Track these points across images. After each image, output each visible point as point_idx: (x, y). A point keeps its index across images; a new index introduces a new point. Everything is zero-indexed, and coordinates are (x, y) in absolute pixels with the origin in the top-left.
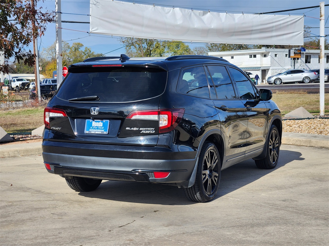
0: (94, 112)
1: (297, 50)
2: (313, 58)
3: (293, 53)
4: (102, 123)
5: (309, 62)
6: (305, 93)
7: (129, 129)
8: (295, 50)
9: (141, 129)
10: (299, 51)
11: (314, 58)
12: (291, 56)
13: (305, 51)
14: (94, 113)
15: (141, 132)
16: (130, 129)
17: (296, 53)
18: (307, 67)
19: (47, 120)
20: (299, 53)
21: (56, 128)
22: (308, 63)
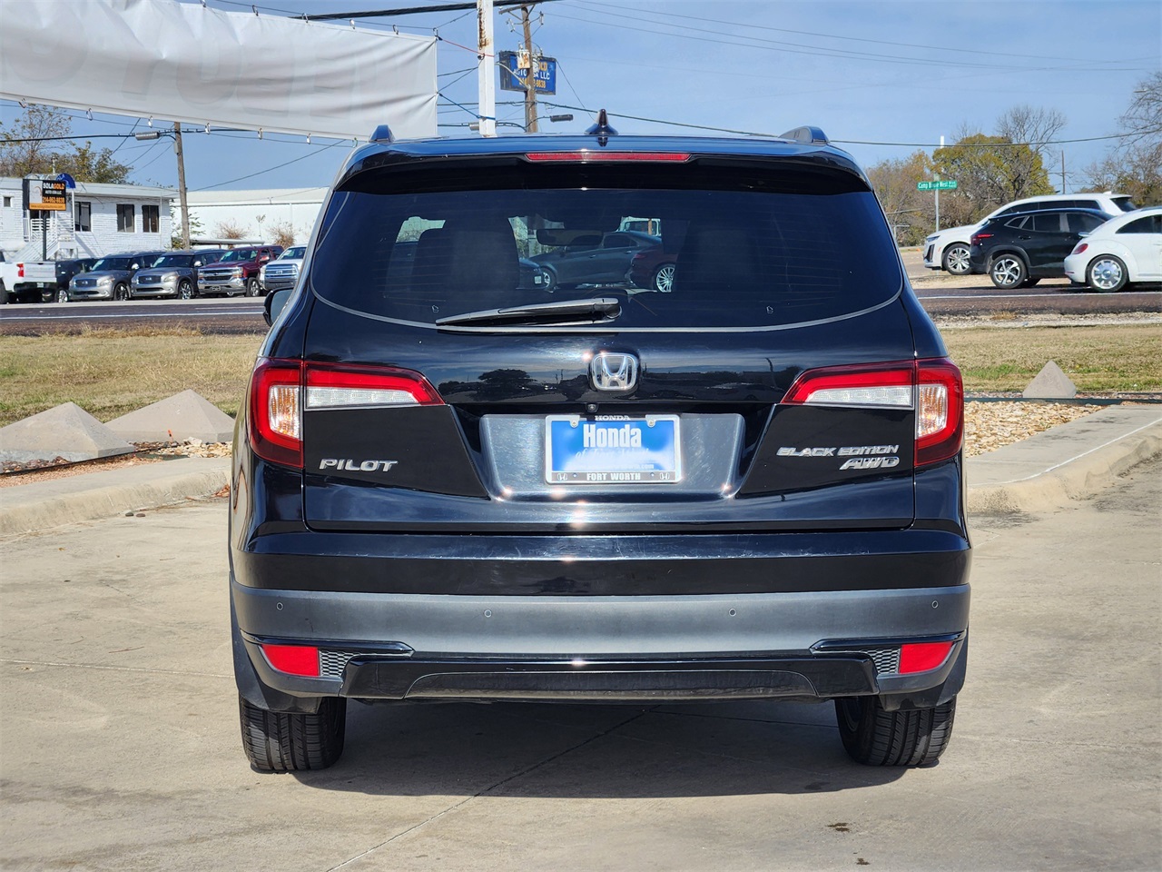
0: (616, 377)
1: (50, 182)
2: (99, 212)
3: (40, 193)
4: (639, 431)
5: (86, 229)
6: (194, 332)
7: (792, 454)
8: (44, 181)
9: (842, 452)
10: (58, 186)
11: (101, 215)
12: (31, 202)
13: (73, 186)
14: (614, 383)
15: (845, 466)
16: (797, 454)
17: (50, 192)
18: (78, 244)
19: (287, 422)
20: (60, 193)
21: (357, 463)
22: (83, 230)
